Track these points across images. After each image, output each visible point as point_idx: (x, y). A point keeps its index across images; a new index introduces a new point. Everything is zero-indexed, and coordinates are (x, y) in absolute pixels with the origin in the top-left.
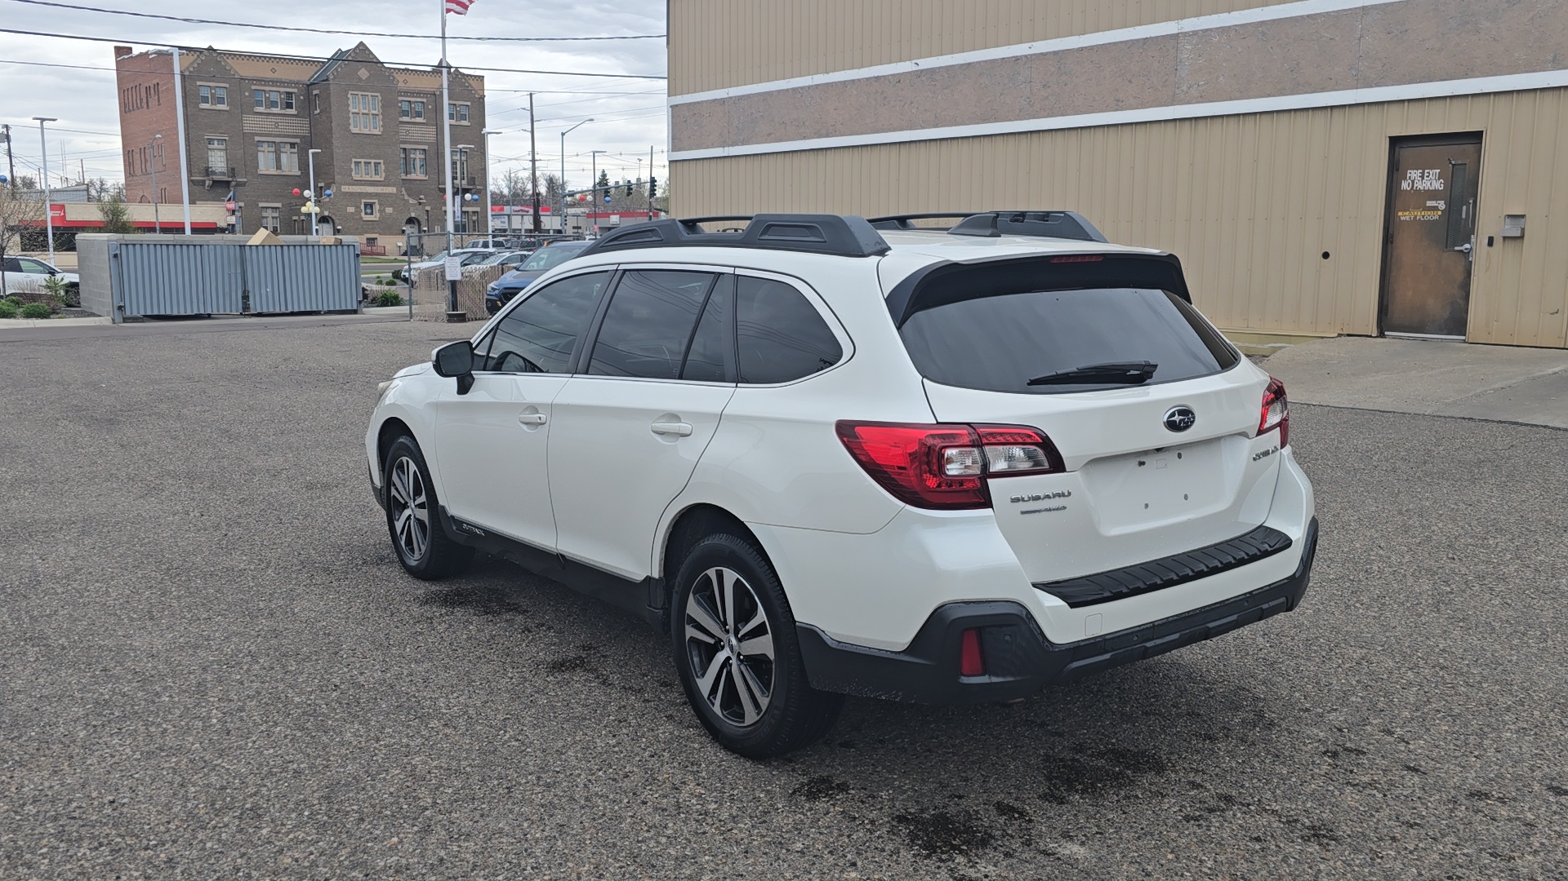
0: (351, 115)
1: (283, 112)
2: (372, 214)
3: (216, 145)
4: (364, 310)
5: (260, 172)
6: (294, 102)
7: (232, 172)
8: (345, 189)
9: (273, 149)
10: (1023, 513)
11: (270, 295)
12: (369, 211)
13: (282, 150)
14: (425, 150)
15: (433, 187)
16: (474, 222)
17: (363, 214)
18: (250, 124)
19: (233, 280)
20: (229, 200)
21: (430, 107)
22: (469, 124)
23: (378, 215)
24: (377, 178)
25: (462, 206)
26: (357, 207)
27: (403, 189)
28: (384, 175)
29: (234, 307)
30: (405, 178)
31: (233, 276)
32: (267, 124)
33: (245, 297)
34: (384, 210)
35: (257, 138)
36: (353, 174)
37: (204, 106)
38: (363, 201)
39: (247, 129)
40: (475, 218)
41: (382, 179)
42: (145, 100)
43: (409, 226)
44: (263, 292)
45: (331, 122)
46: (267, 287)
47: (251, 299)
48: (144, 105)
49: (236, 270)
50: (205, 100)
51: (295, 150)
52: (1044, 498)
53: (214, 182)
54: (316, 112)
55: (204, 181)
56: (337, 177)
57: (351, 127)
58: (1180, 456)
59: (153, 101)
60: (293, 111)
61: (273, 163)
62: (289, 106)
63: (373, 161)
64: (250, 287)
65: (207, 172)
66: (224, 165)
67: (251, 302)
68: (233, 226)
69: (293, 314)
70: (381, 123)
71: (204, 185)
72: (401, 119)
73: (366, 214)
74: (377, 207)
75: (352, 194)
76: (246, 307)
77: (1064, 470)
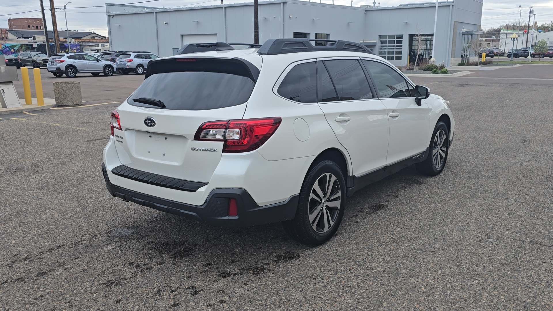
58: (166, 139)
77: (122, 130)
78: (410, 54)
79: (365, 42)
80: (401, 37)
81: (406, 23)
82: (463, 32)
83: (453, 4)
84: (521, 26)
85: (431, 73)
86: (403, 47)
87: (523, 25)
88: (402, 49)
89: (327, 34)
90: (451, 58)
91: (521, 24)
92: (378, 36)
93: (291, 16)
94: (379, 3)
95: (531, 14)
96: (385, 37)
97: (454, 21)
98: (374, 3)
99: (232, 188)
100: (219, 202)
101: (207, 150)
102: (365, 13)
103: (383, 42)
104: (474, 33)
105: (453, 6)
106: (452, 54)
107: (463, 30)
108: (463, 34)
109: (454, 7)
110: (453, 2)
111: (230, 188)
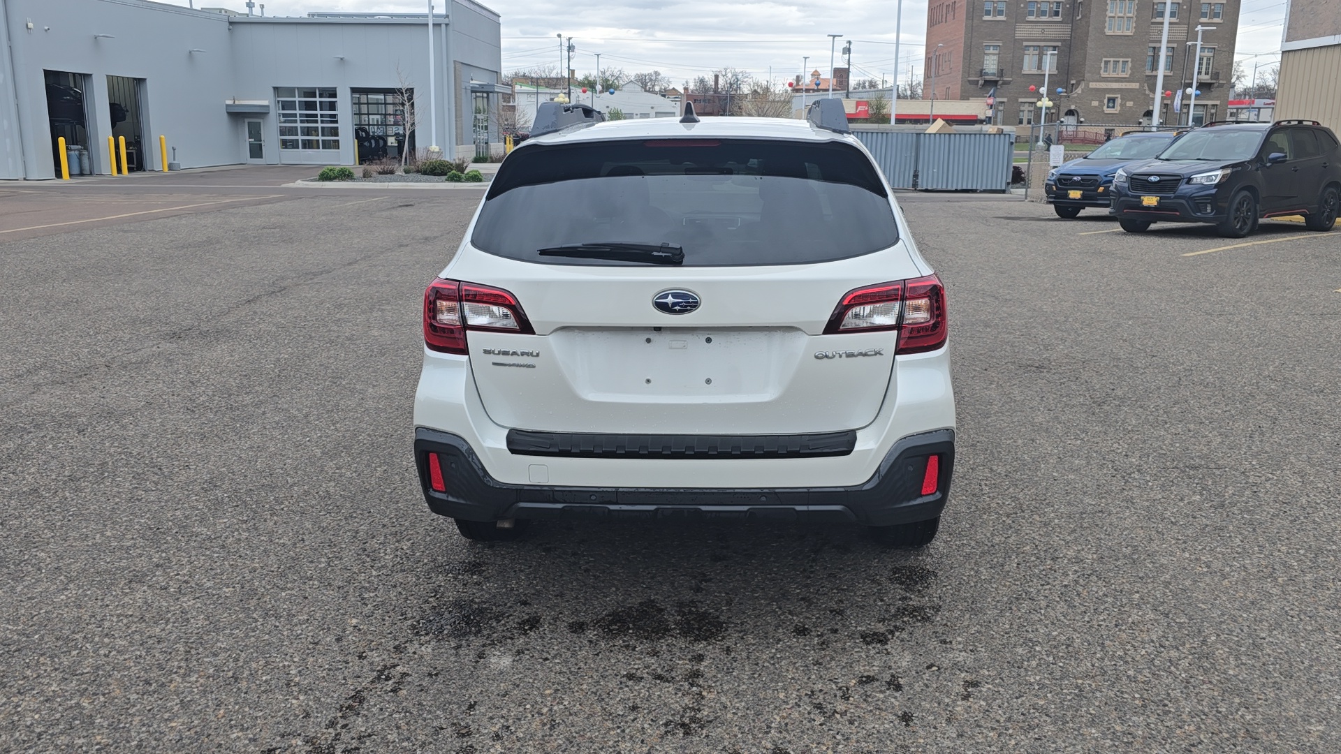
0: (1107, 19)
1: (1050, 19)
2: (1113, 107)
3: (991, 51)
4: (1012, 190)
5: (1023, 72)
6: (1060, 10)
7: (1001, 73)
8: (1093, 85)
9: (1037, 52)
10: (494, 364)
11: (936, 175)
12: (1111, 105)
13: (1045, 52)
14: (1173, 48)
15: (1176, 82)
16: (1212, 114)
17: (1105, 108)
18: (1022, 31)
19: (908, 161)
20: (990, 96)
21: (1185, 7)
22: (1221, 22)
23: (1119, 108)
24: (1124, 75)
25: (1182, 100)
26: (1101, 102)
27: (1146, 85)
28: (1130, 72)
29: (906, 184)
30: (1151, 74)
31: (908, 158)
32: (1035, 31)
33: (916, 176)
34: (1125, 104)
35: (1025, 43)
36: (1102, 71)
37: (986, 18)
38: (1107, 96)
39: (1018, 35)
40: (1213, 111)
41: (1128, 76)
42: (944, 16)
43: (1146, 118)
44: (930, 172)
45: (1089, 26)
46: (933, 168)
47: (920, 177)
48: (944, 20)
49: (911, 153)
50: (988, 13)
51: (1056, 52)
52: (512, 355)
53: (986, 82)
54: (1078, 18)
55: (978, 81)
56: (1087, 75)
57: (1106, 30)
58: (708, 340)
59: (950, 16)
60: (1059, 18)
61: (1035, 64)
62: (1057, 14)
63: (1121, 60)
64: (920, 169)
65: (982, 73)
66: (995, 67)
67: (920, 180)
68: (990, 118)
69: (956, 191)
70: (1134, 25)
71: (977, 84)
72: (1154, 20)
73: (1108, 107)
74: (1118, 101)
75: (1097, 90)
76: (915, 185)
77: (533, 333)
78: (357, 136)
79: (237, 102)
80: (332, 93)
81: (342, 59)
82: (472, 87)
83: (446, 21)
84: (551, 79)
85: (446, 180)
86: (340, 118)
87: (553, 75)
88: (336, 122)
89: (135, 79)
90: (457, 144)
91: (550, 72)
92: (272, 89)
93: (30, 25)
94: (262, 7)
95: (571, 53)
96: (291, 91)
97: (455, 61)
98: (250, 5)
99: (936, 431)
100: (911, 468)
101: (861, 354)
102: (229, 29)
103: (285, 106)
104: (496, 90)
105: (447, 25)
106: (456, 135)
107: (471, 82)
108: (472, 92)
109: (450, 28)
110: (447, 16)
111: (931, 432)
